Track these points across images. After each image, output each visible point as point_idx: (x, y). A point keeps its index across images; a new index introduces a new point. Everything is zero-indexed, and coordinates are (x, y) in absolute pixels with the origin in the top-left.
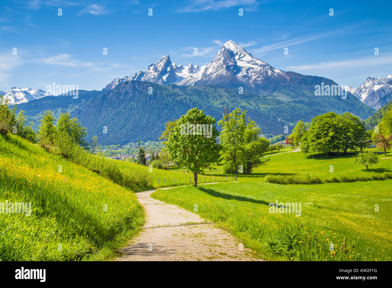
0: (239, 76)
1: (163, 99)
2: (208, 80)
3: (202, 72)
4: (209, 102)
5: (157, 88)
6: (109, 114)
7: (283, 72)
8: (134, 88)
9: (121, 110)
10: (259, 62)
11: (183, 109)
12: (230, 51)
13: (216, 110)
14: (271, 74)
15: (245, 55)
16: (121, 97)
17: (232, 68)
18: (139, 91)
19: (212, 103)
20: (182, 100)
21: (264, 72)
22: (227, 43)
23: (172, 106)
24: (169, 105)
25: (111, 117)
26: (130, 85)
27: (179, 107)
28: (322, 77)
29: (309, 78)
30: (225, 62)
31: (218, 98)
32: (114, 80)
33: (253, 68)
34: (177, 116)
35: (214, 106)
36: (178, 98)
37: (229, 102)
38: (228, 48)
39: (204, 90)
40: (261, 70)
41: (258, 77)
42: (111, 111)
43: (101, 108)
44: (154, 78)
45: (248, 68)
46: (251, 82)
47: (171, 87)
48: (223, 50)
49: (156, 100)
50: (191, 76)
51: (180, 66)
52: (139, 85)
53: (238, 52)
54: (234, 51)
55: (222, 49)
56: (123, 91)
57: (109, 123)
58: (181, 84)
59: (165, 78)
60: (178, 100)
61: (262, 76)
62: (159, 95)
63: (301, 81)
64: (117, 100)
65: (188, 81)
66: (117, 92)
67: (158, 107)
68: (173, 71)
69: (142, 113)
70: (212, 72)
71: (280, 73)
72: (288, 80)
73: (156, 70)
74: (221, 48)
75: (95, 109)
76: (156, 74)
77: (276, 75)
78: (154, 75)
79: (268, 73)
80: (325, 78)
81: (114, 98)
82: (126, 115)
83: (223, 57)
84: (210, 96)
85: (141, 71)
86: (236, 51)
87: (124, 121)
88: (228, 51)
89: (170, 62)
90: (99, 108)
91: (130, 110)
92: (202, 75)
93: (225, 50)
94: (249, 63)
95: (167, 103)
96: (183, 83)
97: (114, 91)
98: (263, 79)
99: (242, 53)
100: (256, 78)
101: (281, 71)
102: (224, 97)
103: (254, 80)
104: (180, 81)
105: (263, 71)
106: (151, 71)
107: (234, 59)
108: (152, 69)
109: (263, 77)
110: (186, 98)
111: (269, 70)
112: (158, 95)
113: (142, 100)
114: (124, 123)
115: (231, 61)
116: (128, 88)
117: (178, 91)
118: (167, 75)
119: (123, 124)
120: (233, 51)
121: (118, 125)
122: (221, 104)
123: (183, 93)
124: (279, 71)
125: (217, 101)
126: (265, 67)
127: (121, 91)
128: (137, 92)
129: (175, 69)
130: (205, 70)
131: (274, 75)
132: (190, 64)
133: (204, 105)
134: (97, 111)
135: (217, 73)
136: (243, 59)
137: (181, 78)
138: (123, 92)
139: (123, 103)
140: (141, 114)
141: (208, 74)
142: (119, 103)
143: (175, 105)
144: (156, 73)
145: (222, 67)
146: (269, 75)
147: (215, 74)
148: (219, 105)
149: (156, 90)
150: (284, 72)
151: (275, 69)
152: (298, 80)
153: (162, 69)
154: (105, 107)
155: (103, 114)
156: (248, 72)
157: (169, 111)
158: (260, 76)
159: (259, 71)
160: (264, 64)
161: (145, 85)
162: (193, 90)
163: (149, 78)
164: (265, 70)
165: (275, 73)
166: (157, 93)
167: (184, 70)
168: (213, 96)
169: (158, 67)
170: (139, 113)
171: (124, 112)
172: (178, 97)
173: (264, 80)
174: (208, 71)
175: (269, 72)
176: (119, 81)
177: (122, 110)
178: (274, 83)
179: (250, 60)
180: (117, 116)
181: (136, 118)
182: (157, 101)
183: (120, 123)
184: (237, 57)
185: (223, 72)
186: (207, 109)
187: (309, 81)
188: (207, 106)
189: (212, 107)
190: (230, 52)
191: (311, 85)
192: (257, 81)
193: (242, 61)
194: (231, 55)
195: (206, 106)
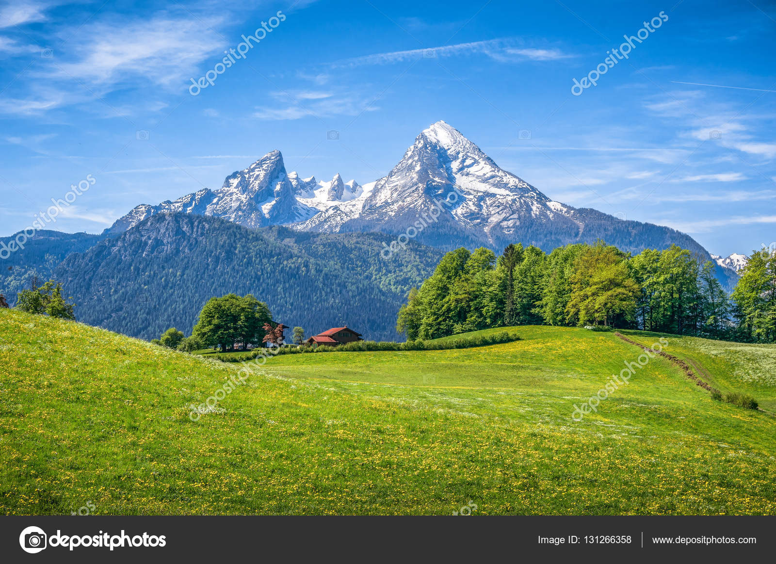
0: (456, 214)
1: (249, 263)
2: (378, 220)
3: (364, 199)
4: (368, 277)
5: (235, 236)
6: (110, 296)
7: (570, 208)
8: (179, 231)
9: (140, 286)
10: (512, 181)
11: (298, 293)
12: (438, 148)
13: (382, 298)
14: (538, 213)
15: (476, 162)
16: (143, 252)
17: (440, 192)
18: (189, 240)
19: (376, 279)
20: (298, 268)
21: (521, 207)
22: (432, 127)
23: (270, 282)
24: (264, 280)
25: (113, 302)
26: (169, 223)
27: (287, 285)
28: (665, 228)
29: (633, 228)
30: (423, 175)
31: (391, 267)
32: (135, 208)
33: (494, 195)
34: (281, 309)
35: (378, 288)
36: (288, 264)
37: (418, 279)
38: (434, 141)
39: (358, 245)
40: (514, 201)
41: (505, 219)
42: (116, 288)
43: (90, 280)
44: (239, 208)
45: (481, 194)
46: (486, 229)
47: (276, 233)
48: (420, 146)
49: (231, 266)
50: (336, 208)
51: (308, 180)
52: (192, 224)
53: (458, 153)
54: (449, 149)
55: (417, 142)
56: (149, 238)
57: (107, 318)
58: (307, 226)
59: (266, 208)
60: (288, 269)
61: (516, 216)
62: (240, 252)
63: (612, 235)
64: (133, 261)
65: (325, 221)
66: (134, 242)
67: (233, 283)
68: (289, 192)
69: (193, 297)
70: (389, 201)
71: (561, 211)
72: (581, 231)
73: (244, 186)
74: (416, 139)
75: (76, 281)
76: (244, 198)
77: (551, 216)
78: (238, 199)
79: (531, 210)
80: (672, 231)
81: (125, 256)
82: (152, 300)
83: (419, 163)
84: (371, 260)
85: (206, 189)
86: (453, 149)
87: (145, 315)
88: (434, 147)
89: (283, 170)
90: (87, 277)
91: (164, 288)
92: (364, 207)
93: (425, 146)
94: (485, 180)
95: (259, 273)
96: (314, 225)
97: (128, 236)
98: (518, 223)
99: (469, 154)
100: (501, 222)
101: (563, 205)
102: (407, 266)
103: (493, 227)
104: (307, 220)
105: (518, 204)
106: (233, 189)
107: (449, 169)
108: (235, 185)
109: (519, 218)
110: (308, 262)
111: (535, 203)
112: (237, 252)
113: (196, 265)
114: (146, 319)
115: (440, 175)
116: (162, 231)
117: (292, 244)
118: (274, 202)
119: (143, 322)
120: (446, 148)
121: (129, 324)
122: (397, 283)
123: (303, 251)
124: (559, 207)
125: (389, 275)
126: (527, 195)
127: (144, 239)
128: (185, 243)
129: (294, 186)
130: (370, 194)
131: (546, 216)
132: (336, 177)
133: (353, 284)
134: (81, 287)
135: (400, 203)
136: (472, 170)
137: (311, 212)
138: (150, 242)
139: (148, 269)
140: (189, 300)
141: (377, 205)
142: (137, 269)
143: (278, 281)
144: (245, 196)
145: (414, 188)
146: (533, 215)
147: (395, 207)
148: (394, 285)
149: (232, 240)
150: (573, 209)
151: (550, 201)
152: (605, 230)
153: (260, 187)
154: (101, 278)
155: (96, 294)
156: (482, 204)
157: (261, 294)
158: (512, 217)
159: (510, 203)
160: (524, 186)
161: (207, 226)
162: (330, 245)
163: (225, 208)
164: (524, 201)
165: (549, 209)
166: (235, 248)
167: (319, 190)
168: (380, 263)
169: (252, 180)
170: (184, 296)
171: (149, 291)
172: (287, 260)
173: (521, 228)
174: (378, 198)
175: (534, 208)
176: (148, 211)
177: (143, 285)
178: (546, 236)
179: (488, 175)
180: (129, 302)
181: (175, 309)
182: (233, 268)
183: (135, 318)
184: (455, 165)
185: (416, 201)
186: (359, 294)
187: (633, 234)
188: (361, 286)
189: (373, 289)
190: (438, 152)
191: (636, 247)
192: (502, 228)
193: (468, 174)
194: (441, 159)
195: (358, 288)
